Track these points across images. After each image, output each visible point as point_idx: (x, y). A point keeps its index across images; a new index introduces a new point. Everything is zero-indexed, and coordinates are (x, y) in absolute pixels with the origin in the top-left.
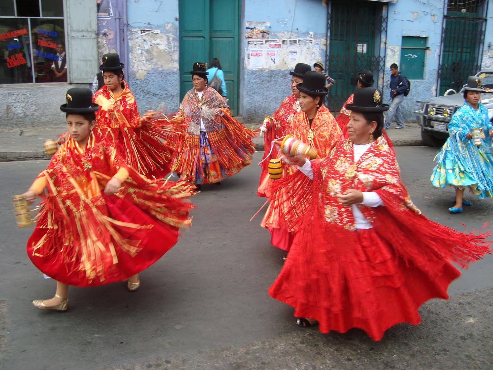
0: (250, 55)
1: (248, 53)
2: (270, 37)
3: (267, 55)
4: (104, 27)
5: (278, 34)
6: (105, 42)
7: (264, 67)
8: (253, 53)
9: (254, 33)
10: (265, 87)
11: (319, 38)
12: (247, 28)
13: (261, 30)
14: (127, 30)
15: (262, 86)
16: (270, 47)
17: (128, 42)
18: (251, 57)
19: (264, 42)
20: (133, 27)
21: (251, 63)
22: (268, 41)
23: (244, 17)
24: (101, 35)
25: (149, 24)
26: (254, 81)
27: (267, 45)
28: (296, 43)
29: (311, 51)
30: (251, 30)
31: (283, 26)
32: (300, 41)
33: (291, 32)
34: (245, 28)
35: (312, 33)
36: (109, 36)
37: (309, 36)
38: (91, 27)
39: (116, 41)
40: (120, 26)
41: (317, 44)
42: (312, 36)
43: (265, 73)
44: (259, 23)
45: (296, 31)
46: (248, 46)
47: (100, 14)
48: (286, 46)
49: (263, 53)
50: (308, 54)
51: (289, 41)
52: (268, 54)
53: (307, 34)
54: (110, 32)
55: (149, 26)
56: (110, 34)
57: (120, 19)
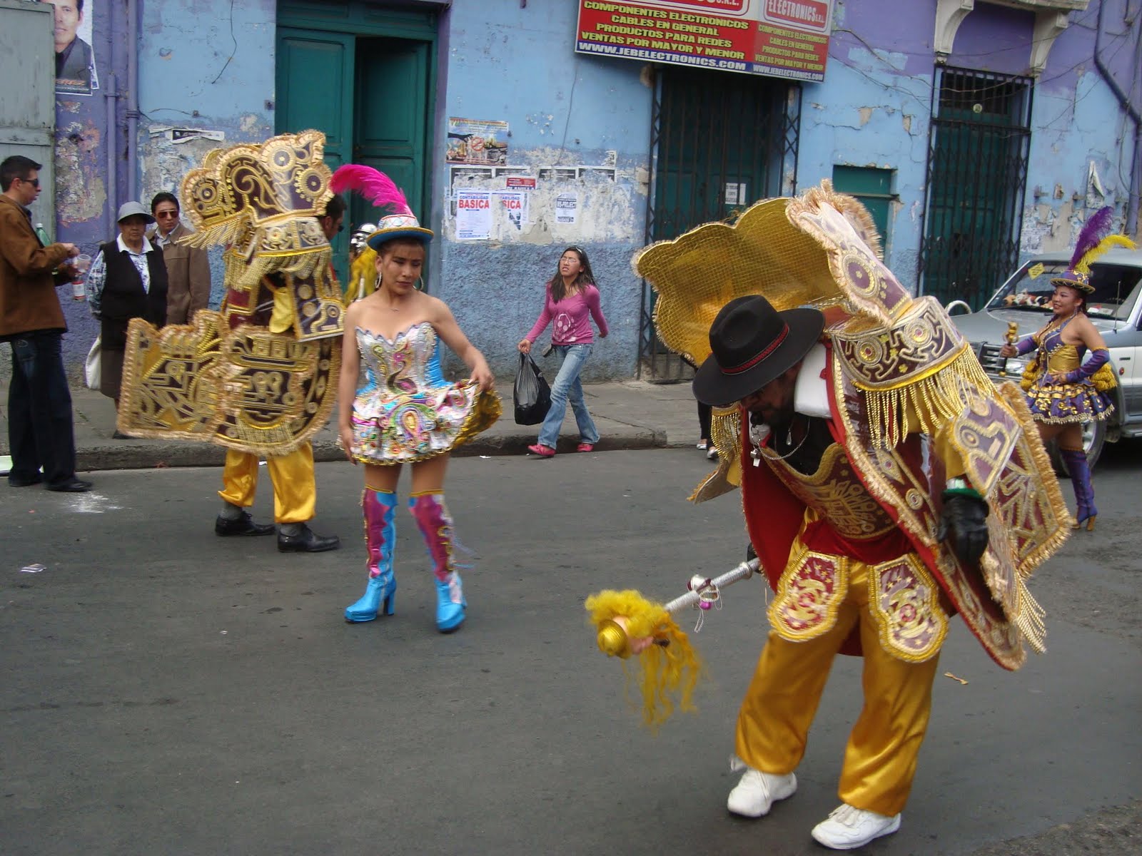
0: (458, 205)
1: (451, 199)
2: (507, 161)
3: (499, 205)
4: (74, 117)
5: (529, 153)
6: (75, 159)
7: (493, 237)
8: (465, 200)
9: (469, 148)
10: (494, 290)
11: (632, 165)
12: (451, 136)
13: (485, 141)
14: (137, 129)
15: (486, 285)
16: (508, 185)
17: (137, 162)
18: (459, 211)
19: (493, 174)
20: (152, 122)
21: (459, 228)
22: (503, 170)
23: (444, 106)
24: (65, 140)
25: (196, 115)
26: (465, 273)
27: (502, 181)
28: (574, 177)
29: (611, 198)
30: (461, 142)
31: (542, 131)
32: (583, 173)
33: (563, 148)
34: (446, 135)
35: (615, 153)
36: (87, 142)
37: (606, 159)
38: (36, 115)
39: (107, 156)
40: (116, 117)
41: (626, 181)
42: (615, 161)
43: (496, 253)
44: (482, 123)
45: (573, 146)
46: (452, 183)
47: (62, 81)
48: (547, 185)
49: (489, 200)
50: (602, 205)
51: (555, 172)
52: (503, 203)
53: (600, 154)
54: (88, 132)
55: (194, 121)
56: (90, 137)
57: (117, 98)
